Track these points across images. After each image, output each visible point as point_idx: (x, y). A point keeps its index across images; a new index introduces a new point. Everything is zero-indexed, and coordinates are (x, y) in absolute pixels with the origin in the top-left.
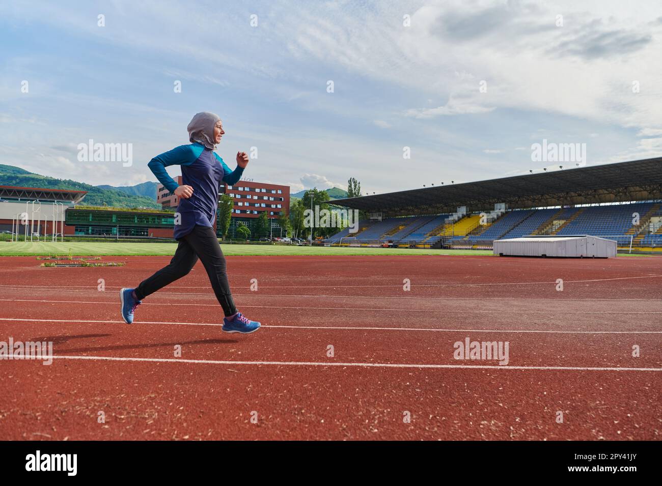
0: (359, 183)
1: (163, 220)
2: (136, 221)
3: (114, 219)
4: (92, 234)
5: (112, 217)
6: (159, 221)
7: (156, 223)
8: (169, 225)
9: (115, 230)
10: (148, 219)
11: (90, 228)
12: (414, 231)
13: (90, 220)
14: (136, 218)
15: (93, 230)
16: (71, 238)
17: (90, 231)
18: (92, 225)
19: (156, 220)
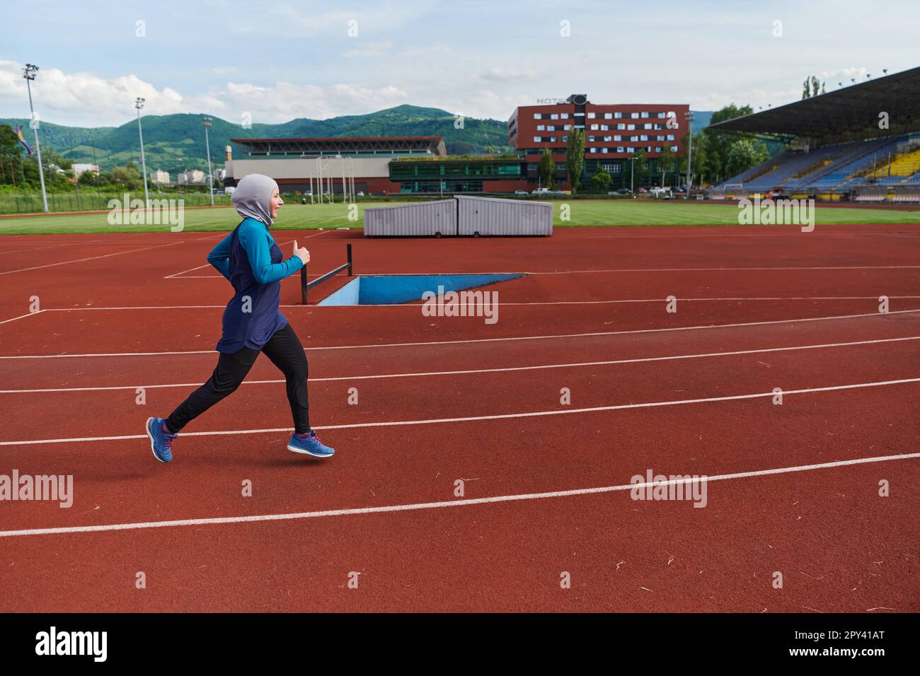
0: (824, 85)
1: (500, 169)
2: (467, 173)
3: (442, 171)
4: (420, 190)
5: (439, 169)
6: (496, 170)
7: (492, 173)
8: (508, 175)
9: (443, 185)
10: (482, 169)
11: (417, 183)
12: (837, 170)
13: (416, 174)
14: (467, 169)
15: (419, 186)
16: (392, 197)
17: (417, 187)
18: (417, 181)
19: (492, 170)
